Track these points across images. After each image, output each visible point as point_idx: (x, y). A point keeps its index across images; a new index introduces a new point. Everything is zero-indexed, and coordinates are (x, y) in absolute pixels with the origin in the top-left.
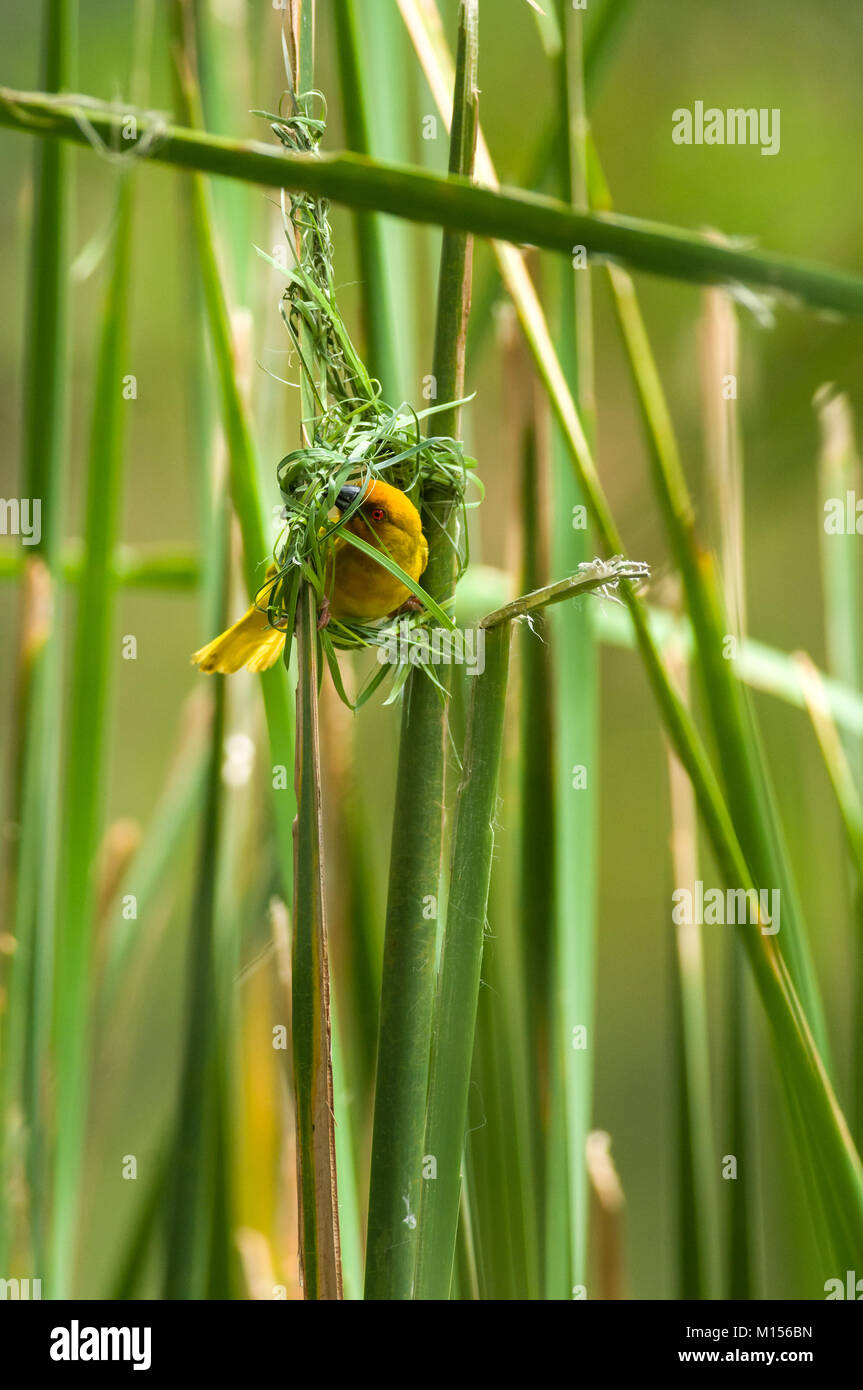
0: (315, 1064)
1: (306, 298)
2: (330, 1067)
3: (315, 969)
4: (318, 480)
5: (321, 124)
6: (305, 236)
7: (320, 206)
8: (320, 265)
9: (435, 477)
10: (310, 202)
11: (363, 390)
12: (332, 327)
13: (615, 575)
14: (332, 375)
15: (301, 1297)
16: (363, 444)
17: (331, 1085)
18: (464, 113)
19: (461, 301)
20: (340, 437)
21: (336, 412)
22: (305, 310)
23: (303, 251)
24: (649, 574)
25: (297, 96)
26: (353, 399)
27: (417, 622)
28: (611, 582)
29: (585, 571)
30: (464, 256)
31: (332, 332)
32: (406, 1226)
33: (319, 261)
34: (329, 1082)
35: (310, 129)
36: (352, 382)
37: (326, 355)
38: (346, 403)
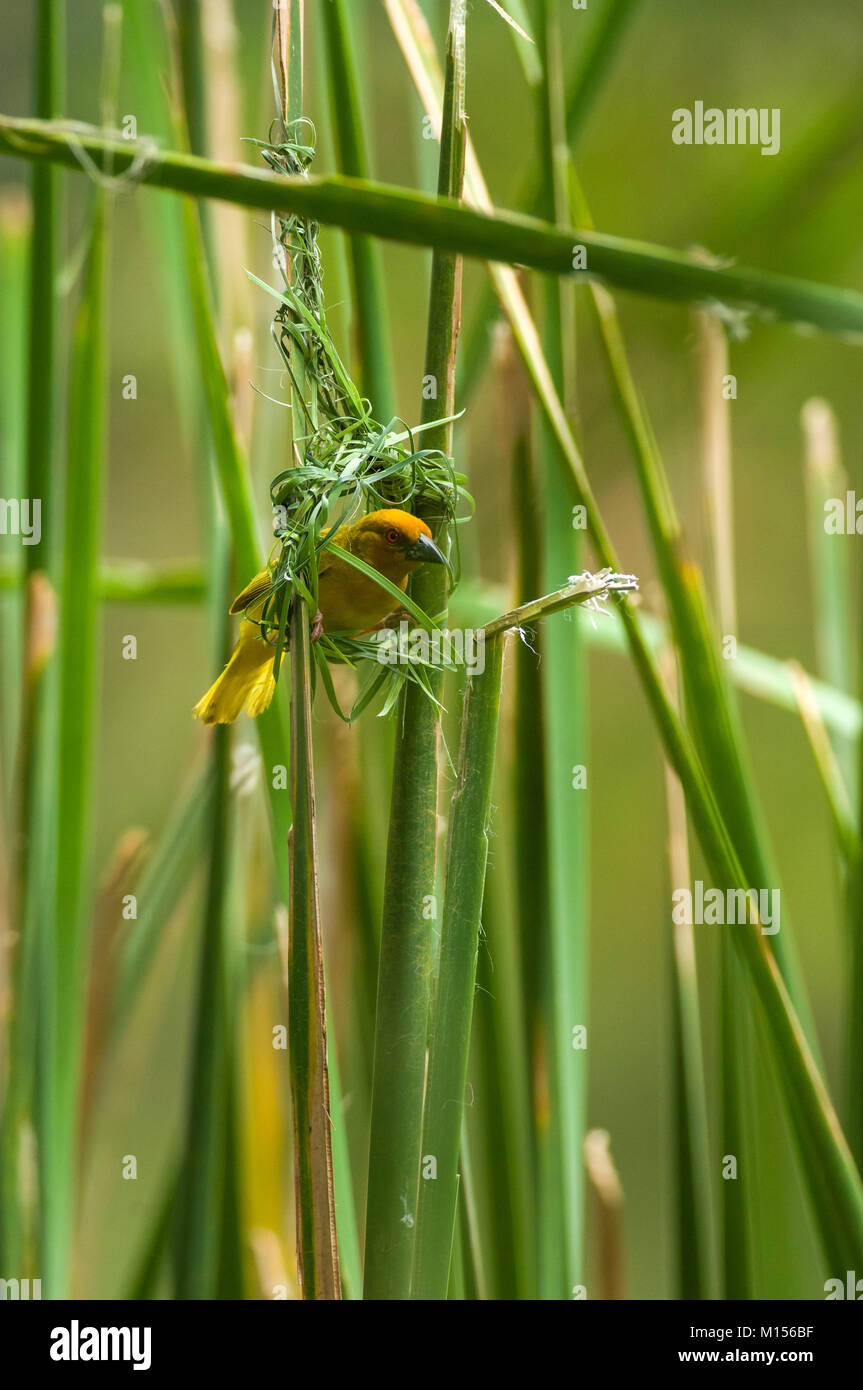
0: (311, 1067)
1: (297, 319)
2: (326, 1070)
3: (311, 974)
4: (311, 498)
5: (310, 150)
6: (295, 259)
7: (310, 230)
8: (310, 288)
9: (426, 493)
10: (300, 226)
11: (353, 408)
12: (323, 349)
13: (603, 589)
14: (323, 395)
15: (300, 1297)
16: (354, 461)
17: (328, 1088)
18: (452, 138)
19: (451, 321)
20: (331, 455)
21: (327, 431)
22: (295, 332)
23: (294, 274)
24: (637, 587)
25: (287, 123)
26: (343, 417)
28: (600, 595)
29: (575, 584)
30: (454, 277)
31: (323, 353)
32: (403, 1225)
33: (309, 284)
34: (325, 1084)
35: (300, 155)
36: (343, 402)
37: (316, 376)
38: (337, 422)
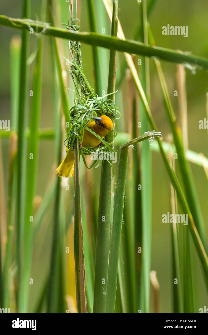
0: (80, 255)
1: (76, 69)
2: (83, 256)
3: (79, 232)
4: (79, 113)
5: (79, 26)
6: (75, 54)
7: (78, 47)
8: (79, 61)
9: (108, 112)
10: (76, 45)
11: (90, 91)
12: (82, 76)
13: (153, 135)
14: (82, 88)
15: (77, 313)
17: (84, 260)
18: (115, 23)
19: (114, 69)
20: (84, 103)
21: (83, 97)
22: (75, 72)
23: (75, 57)
24: (161, 135)
25: (73, 20)
26: (87, 93)
27: (104, 148)
28: (152, 137)
29: (146, 134)
30: (115, 58)
31: (82, 77)
32: (103, 295)
33: (78, 60)
34: (83, 259)
35: (76, 28)
36: (87, 89)
37: (80, 83)
38: (86, 94)
